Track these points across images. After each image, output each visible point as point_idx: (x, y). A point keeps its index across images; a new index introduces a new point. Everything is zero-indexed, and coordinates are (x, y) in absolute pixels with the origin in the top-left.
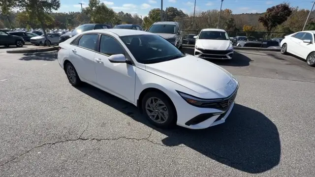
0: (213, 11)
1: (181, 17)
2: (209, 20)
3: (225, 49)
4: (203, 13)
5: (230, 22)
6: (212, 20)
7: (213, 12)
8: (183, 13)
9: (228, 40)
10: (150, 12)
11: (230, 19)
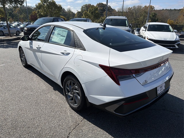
0: (138, 6)
1: (111, 12)
2: (134, 15)
3: (174, 40)
4: (129, 9)
5: (153, 16)
6: (137, 15)
7: (138, 8)
8: (111, 8)
9: (173, 32)
10: (82, 7)
11: (153, 14)
